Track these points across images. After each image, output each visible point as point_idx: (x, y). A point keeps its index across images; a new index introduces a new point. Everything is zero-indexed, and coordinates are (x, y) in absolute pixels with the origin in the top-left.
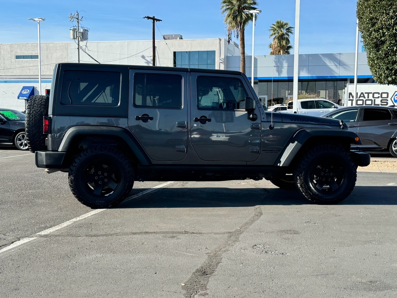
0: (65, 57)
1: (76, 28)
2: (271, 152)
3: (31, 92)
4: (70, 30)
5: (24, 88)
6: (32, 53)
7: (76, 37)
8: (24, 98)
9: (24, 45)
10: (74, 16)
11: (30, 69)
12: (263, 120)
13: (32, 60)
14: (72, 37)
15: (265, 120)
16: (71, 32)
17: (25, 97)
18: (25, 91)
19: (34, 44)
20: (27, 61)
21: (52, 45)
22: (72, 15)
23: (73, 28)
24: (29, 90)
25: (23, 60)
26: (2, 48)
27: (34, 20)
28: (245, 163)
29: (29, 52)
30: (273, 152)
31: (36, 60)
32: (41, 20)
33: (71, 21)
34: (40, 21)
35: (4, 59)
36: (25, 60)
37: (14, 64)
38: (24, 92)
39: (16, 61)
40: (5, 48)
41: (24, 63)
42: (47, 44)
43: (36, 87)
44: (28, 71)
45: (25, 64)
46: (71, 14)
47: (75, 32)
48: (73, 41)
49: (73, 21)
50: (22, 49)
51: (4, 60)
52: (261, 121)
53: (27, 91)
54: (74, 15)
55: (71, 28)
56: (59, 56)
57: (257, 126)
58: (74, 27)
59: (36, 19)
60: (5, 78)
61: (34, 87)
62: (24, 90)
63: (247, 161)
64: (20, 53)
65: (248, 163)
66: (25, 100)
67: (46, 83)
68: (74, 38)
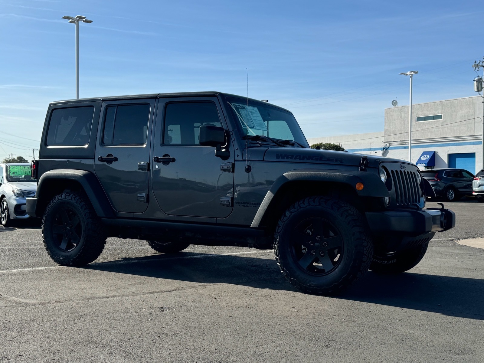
0: (472, 114)
1: (482, 78)
2: (248, 206)
3: (430, 157)
4: (474, 81)
5: (424, 153)
6: (434, 113)
7: (480, 89)
8: (422, 165)
9: (426, 104)
10: (479, 64)
11: (431, 132)
12: (236, 158)
13: (434, 121)
14: (476, 89)
15: (240, 158)
16: (475, 83)
17: (424, 163)
18: (425, 156)
19: (437, 103)
20: (429, 123)
21: (456, 102)
22: (477, 63)
23: (478, 78)
24: (428, 156)
25: (424, 122)
26: (403, 110)
27: (407, 75)
28: (214, 220)
29: (431, 113)
30: (250, 205)
31: (438, 121)
32: (413, 73)
33: (476, 70)
34: (412, 75)
35: (404, 122)
36: (426, 122)
37: (414, 127)
38: (423, 158)
39: (416, 123)
40: (406, 110)
41: (425, 125)
42: (451, 101)
43: (437, 152)
44: (429, 134)
45: (427, 126)
46: (475, 63)
47: (480, 82)
48: (477, 95)
49: (478, 70)
50: (424, 110)
51: (405, 124)
52: (235, 160)
53: (427, 157)
54: (480, 62)
55: (474, 79)
56: (465, 114)
57: (228, 168)
58: (479, 76)
59: (408, 73)
60: (404, 143)
61: (435, 152)
62: (423, 156)
63: (216, 218)
64: (421, 115)
65: (220, 221)
66: (425, 166)
67: (449, 147)
68: (478, 90)
